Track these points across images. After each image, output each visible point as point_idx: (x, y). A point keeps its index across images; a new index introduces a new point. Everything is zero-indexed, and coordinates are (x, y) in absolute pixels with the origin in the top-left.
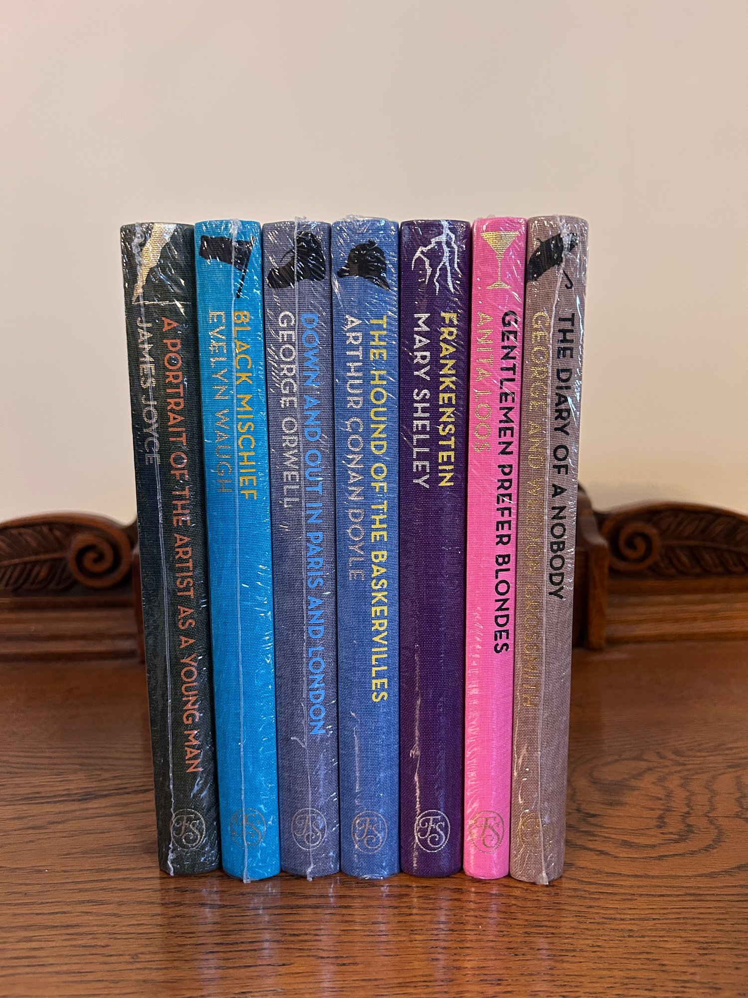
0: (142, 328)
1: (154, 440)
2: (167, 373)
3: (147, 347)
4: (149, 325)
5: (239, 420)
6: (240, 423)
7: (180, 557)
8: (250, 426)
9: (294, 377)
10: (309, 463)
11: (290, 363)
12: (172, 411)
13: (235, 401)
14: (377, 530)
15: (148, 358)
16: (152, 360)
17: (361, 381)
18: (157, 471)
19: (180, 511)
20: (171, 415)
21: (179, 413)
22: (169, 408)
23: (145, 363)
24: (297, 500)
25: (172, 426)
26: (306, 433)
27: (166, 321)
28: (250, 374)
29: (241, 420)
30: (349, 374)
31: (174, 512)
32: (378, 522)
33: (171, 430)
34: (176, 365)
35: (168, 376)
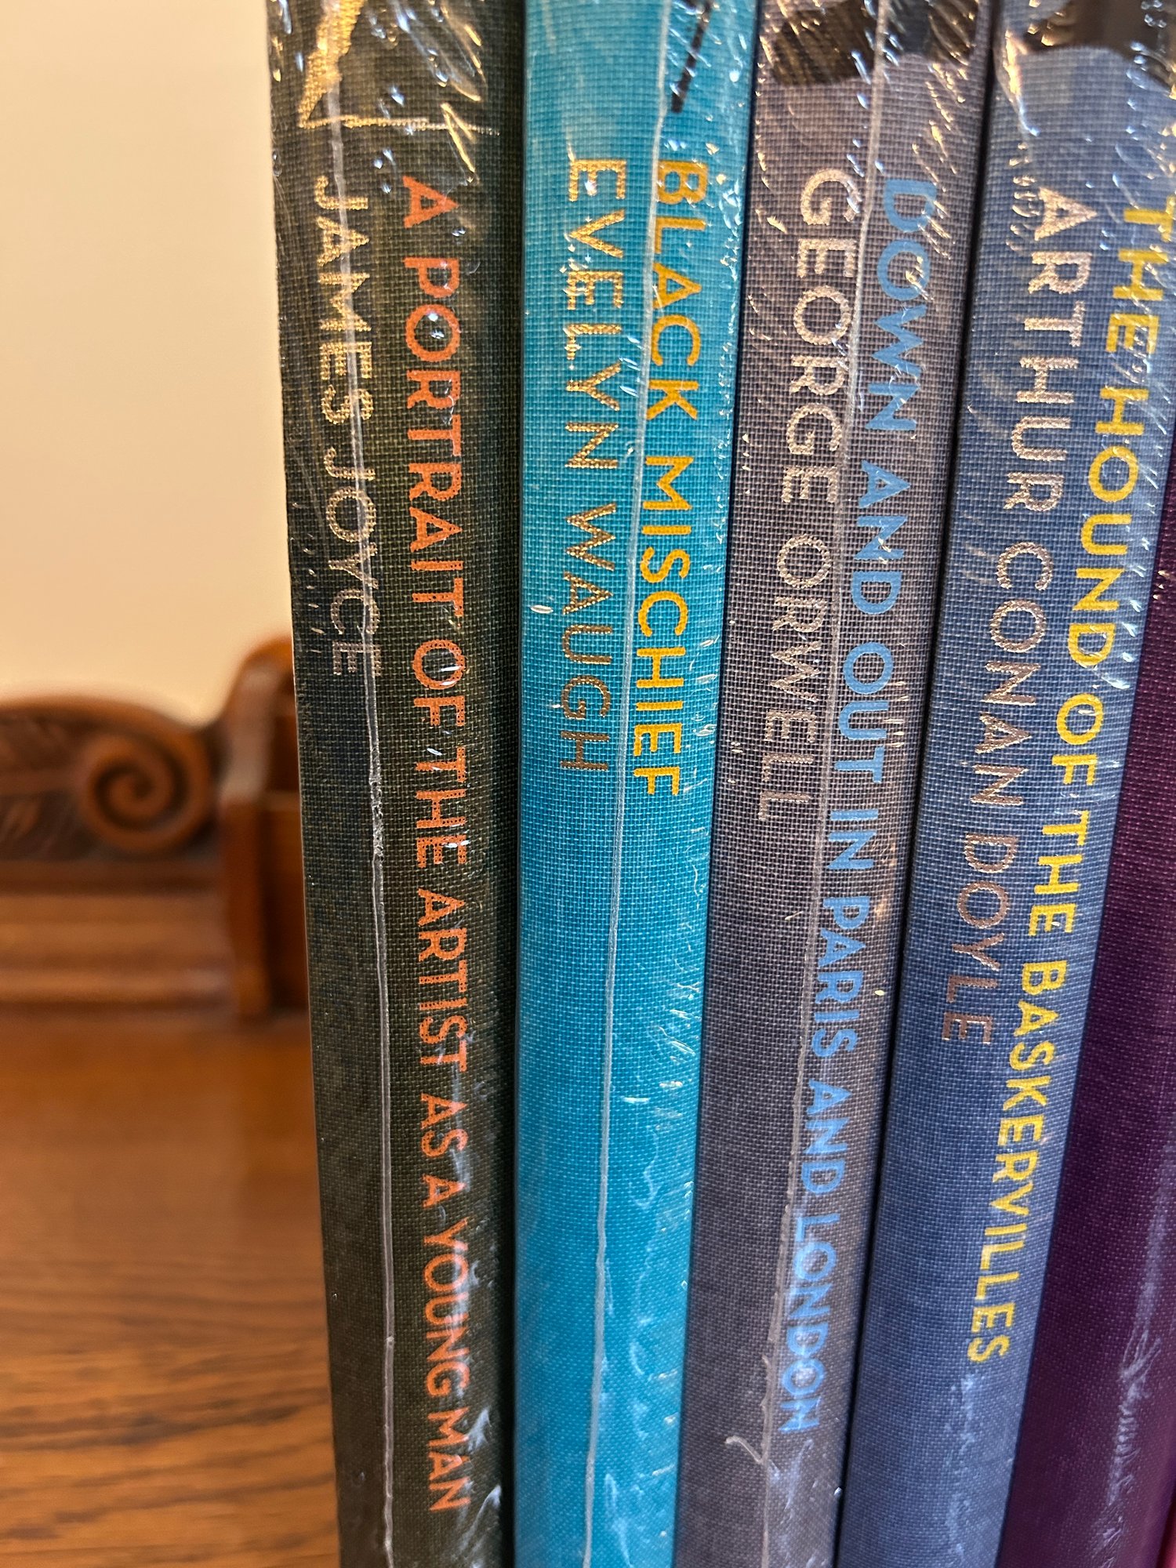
0: (333, 215)
1: (364, 597)
2: (414, 375)
3: (349, 280)
4: (360, 203)
5: (647, 542)
6: (650, 553)
7: (434, 957)
8: (678, 564)
9: (837, 401)
10: (854, 686)
11: (831, 351)
12: (423, 503)
13: (639, 477)
14: (1051, 899)
15: (351, 322)
16: (363, 326)
17: (1062, 424)
18: (371, 697)
19: (436, 823)
20: (421, 518)
21: (448, 511)
22: (414, 493)
23: (342, 336)
24: (804, 798)
25: (420, 555)
26: (855, 591)
27: (417, 190)
28: (694, 386)
29: (652, 542)
30: (1023, 397)
31: (421, 825)
32: (1054, 877)
33: (418, 566)
34: (439, 345)
35: (414, 386)
